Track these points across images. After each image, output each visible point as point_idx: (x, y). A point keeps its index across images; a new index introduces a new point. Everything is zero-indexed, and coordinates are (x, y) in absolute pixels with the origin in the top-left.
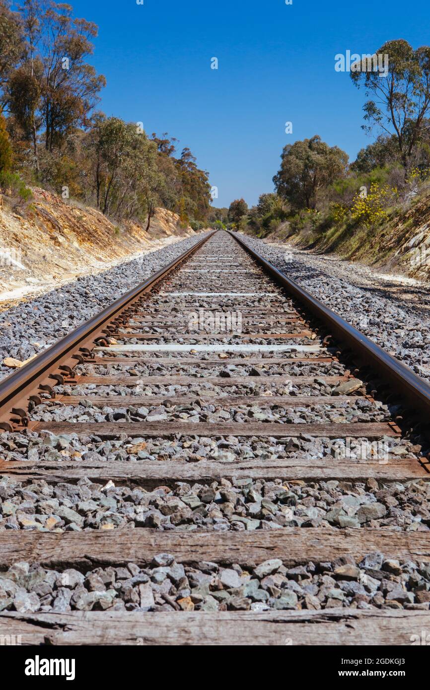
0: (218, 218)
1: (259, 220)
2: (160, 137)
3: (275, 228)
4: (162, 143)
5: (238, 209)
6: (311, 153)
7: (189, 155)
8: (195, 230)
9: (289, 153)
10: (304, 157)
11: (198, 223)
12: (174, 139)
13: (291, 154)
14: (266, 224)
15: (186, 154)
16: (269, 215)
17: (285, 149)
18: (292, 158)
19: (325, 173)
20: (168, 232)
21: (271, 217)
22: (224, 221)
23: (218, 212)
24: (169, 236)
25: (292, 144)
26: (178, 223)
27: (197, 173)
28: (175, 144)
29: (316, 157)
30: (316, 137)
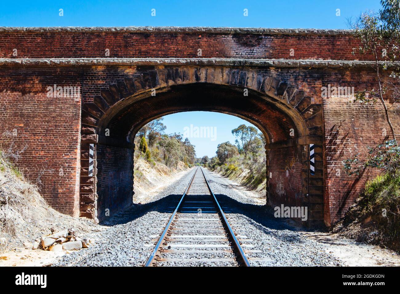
0: (198, 162)
1: (211, 165)
2: (177, 134)
3: (216, 169)
4: (178, 136)
5: (205, 160)
6: (226, 146)
7: (188, 140)
8: (190, 168)
9: (220, 146)
10: (224, 148)
11: (191, 165)
12: (182, 135)
13: (220, 147)
14: (214, 167)
15: (187, 140)
16: (214, 164)
17: (218, 145)
18: (221, 148)
19: (230, 153)
20: (182, 170)
21: (215, 165)
22: (200, 163)
23: (198, 160)
24: (182, 171)
25: (221, 144)
26: (185, 166)
27: (191, 146)
28: (183, 136)
29: (228, 148)
30: (228, 142)
